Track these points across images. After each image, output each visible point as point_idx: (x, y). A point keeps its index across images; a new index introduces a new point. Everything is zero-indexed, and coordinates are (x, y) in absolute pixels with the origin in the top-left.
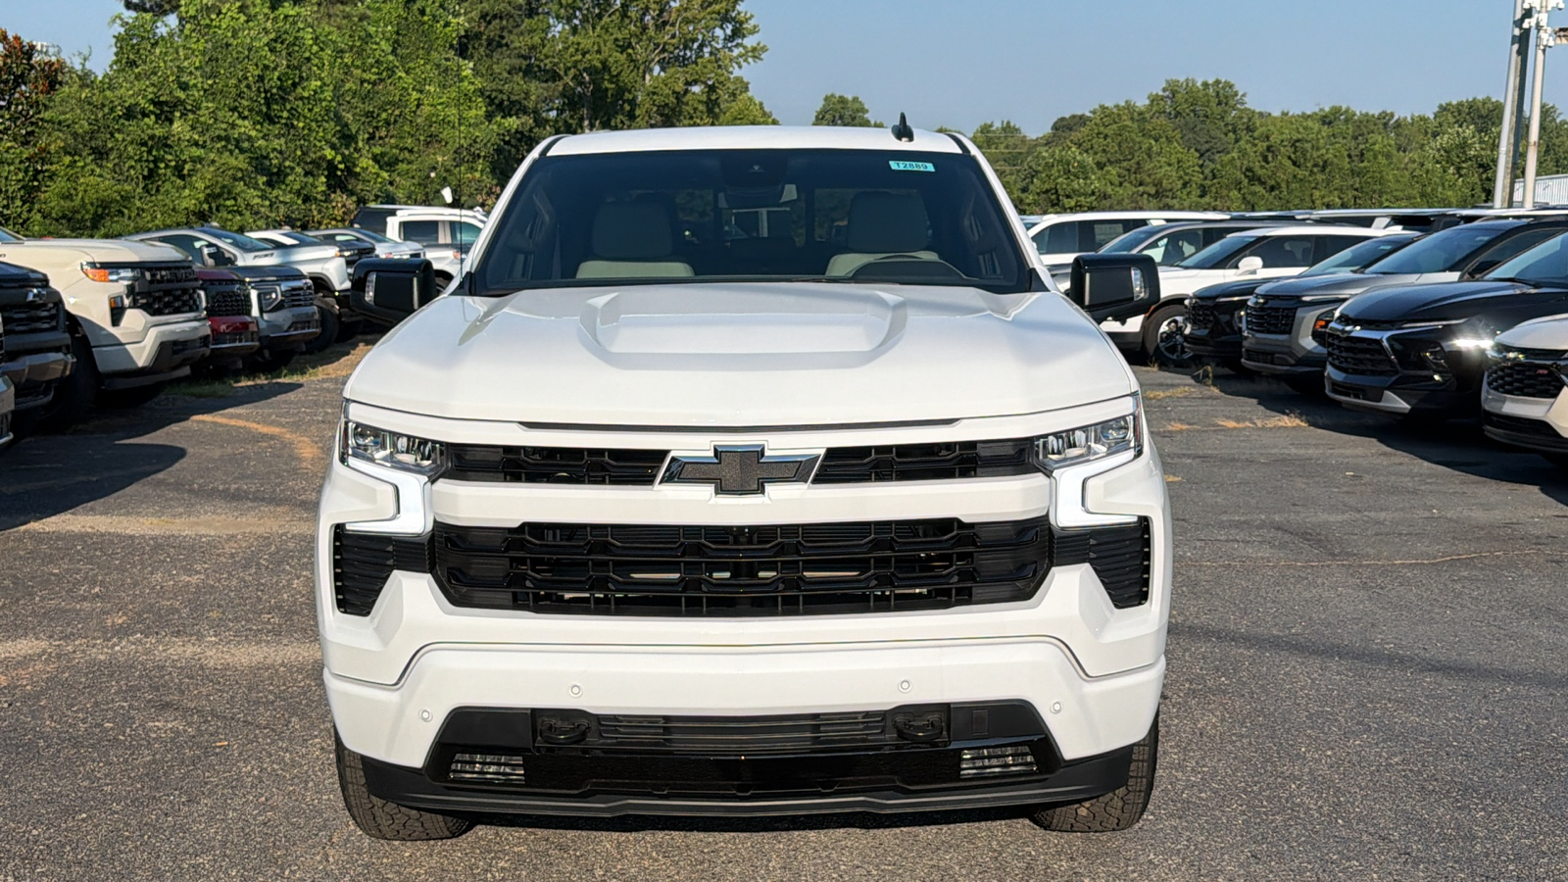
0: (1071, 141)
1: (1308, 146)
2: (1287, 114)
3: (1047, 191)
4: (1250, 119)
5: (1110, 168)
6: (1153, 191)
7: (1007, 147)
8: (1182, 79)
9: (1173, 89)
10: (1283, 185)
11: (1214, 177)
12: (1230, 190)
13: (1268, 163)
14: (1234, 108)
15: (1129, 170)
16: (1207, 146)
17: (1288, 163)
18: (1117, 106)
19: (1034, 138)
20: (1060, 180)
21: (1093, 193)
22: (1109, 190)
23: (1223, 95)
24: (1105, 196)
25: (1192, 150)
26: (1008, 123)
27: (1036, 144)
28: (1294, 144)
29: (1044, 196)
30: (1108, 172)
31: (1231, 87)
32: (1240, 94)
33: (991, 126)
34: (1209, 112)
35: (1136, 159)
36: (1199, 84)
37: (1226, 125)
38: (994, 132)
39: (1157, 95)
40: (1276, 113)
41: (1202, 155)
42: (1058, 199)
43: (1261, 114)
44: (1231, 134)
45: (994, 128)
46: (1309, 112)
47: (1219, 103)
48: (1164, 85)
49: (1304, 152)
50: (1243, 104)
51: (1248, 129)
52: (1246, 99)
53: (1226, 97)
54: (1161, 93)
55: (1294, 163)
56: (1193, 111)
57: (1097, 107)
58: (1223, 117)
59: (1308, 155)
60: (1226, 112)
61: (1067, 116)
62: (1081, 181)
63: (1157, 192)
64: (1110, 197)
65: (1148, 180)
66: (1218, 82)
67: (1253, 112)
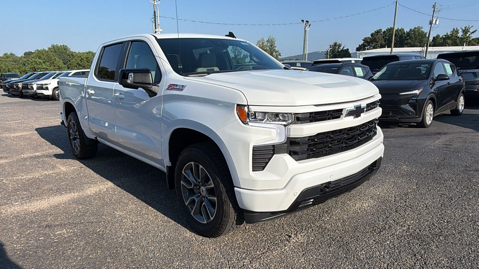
0: (31, 57)
1: (89, 58)
2: (79, 52)
3: (32, 68)
4: (72, 53)
5: (47, 63)
6: (58, 68)
7: (13, 58)
8: (55, 44)
9: (53, 47)
10: (86, 66)
11: (71, 65)
12: (75, 67)
13: (82, 62)
14: (68, 51)
15: (51, 63)
16: (64, 59)
17: (86, 62)
18: (41, 50)
19: (20, 56)
20: (35, 65)
21: (44, 68)
22: (48, 68)
23: (65, 48)
24: (47, 69)
25: (61, 59)
26: (12, 53)
27: (21, 58)
28: (87, 58)
29: (32, 69)
30: (46, 64)
31: (67, 46)
32: (69, 48)
33: (7, 53)
34: (63, 52)
35: (52, 61)
36: (59, 46)
37: (67, 54)
38: (8, 55)
39: (50, 48)
40: (77, 52)
41: (63, 60)
42: (35, 69)
43: (74, 52)
44: (68, 56)
45: (8, 54)
46: (84, 52)
47: (65, 50)
48: (51, 45)
49: (89, 60)
50: (70, 50)
51: (72, 55)
52: (71, 49)
53: (66, 48)
54: (51, 47)
55: (87, 62)
56: (59, 51)
57: (36, 50)
58: (66, 53)
59: (90, 60)
60: (66, 51)
61: (27, 52)
62: (40, 66)
63: (59, 68)
64: (48, 69)
65: (56, 65)
66: (63, 45)
67: (72, 52)
